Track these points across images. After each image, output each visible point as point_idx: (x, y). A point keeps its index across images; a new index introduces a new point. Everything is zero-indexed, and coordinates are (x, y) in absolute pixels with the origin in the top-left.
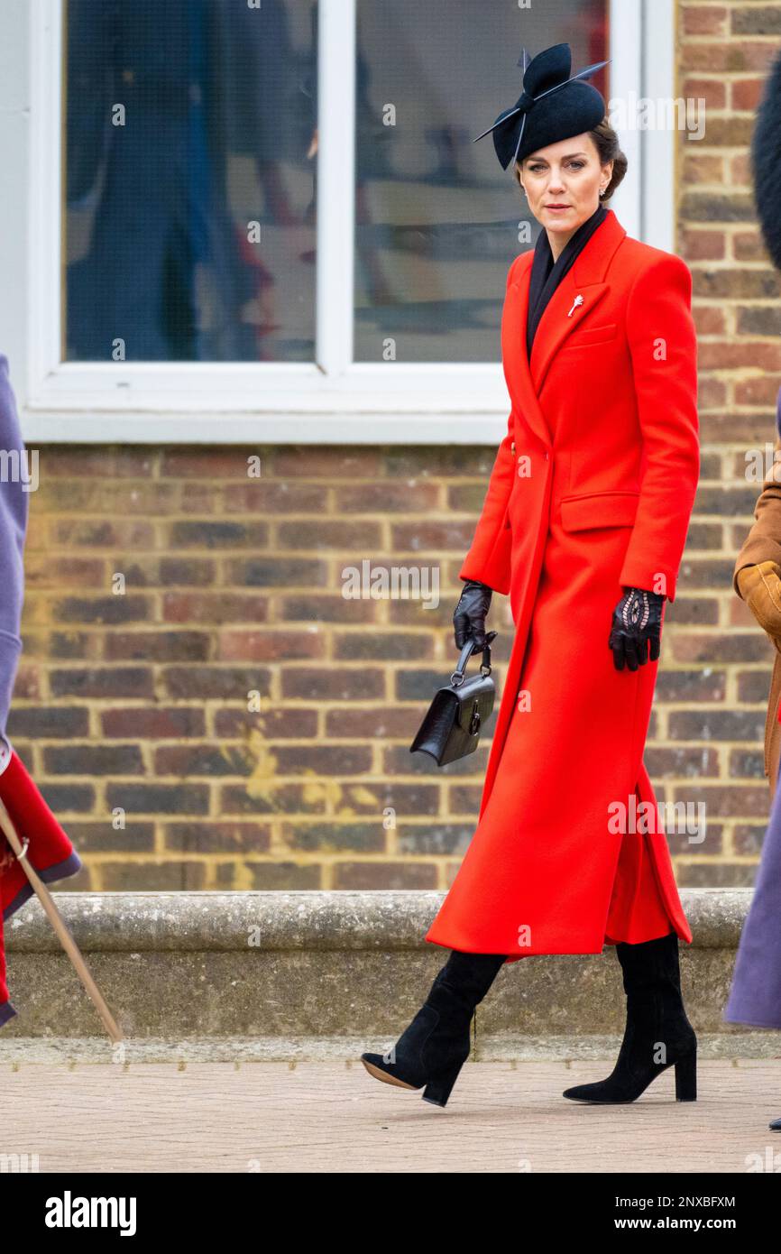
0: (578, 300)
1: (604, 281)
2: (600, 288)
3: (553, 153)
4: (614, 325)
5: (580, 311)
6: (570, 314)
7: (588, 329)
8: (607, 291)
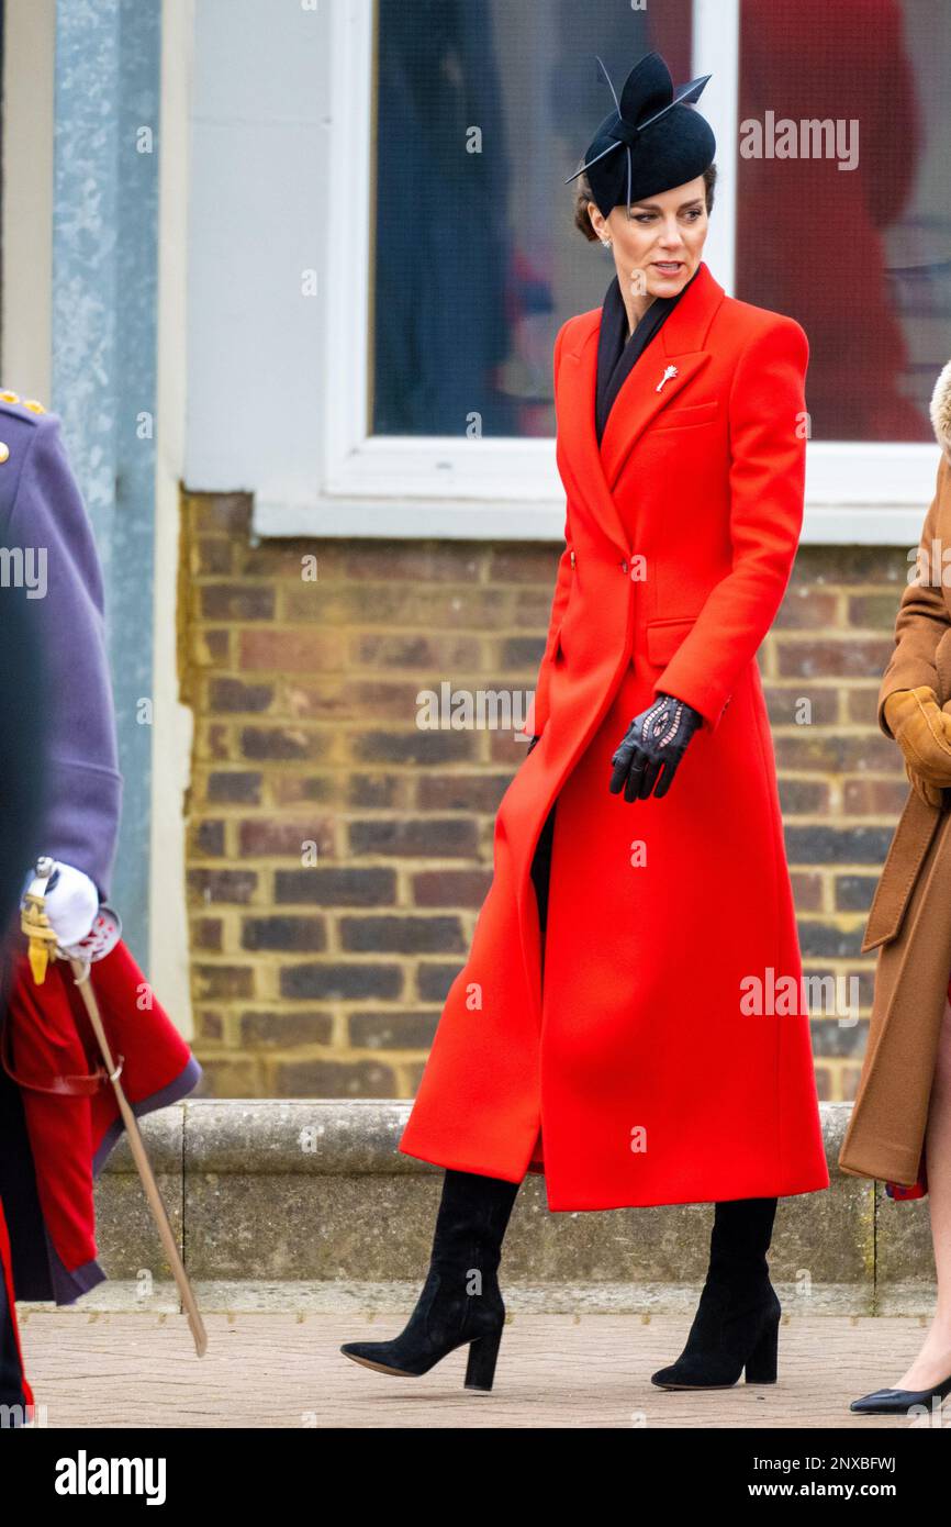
0: (670, 372)
1: (703, 349)
2: (700, 357)
3: (669, 201)
4: (716, 403)
5: (674, 384)
6: (659, 389)
7: (682, 407)
8: (707, 361)
